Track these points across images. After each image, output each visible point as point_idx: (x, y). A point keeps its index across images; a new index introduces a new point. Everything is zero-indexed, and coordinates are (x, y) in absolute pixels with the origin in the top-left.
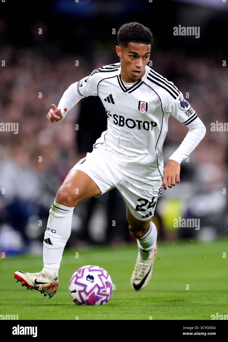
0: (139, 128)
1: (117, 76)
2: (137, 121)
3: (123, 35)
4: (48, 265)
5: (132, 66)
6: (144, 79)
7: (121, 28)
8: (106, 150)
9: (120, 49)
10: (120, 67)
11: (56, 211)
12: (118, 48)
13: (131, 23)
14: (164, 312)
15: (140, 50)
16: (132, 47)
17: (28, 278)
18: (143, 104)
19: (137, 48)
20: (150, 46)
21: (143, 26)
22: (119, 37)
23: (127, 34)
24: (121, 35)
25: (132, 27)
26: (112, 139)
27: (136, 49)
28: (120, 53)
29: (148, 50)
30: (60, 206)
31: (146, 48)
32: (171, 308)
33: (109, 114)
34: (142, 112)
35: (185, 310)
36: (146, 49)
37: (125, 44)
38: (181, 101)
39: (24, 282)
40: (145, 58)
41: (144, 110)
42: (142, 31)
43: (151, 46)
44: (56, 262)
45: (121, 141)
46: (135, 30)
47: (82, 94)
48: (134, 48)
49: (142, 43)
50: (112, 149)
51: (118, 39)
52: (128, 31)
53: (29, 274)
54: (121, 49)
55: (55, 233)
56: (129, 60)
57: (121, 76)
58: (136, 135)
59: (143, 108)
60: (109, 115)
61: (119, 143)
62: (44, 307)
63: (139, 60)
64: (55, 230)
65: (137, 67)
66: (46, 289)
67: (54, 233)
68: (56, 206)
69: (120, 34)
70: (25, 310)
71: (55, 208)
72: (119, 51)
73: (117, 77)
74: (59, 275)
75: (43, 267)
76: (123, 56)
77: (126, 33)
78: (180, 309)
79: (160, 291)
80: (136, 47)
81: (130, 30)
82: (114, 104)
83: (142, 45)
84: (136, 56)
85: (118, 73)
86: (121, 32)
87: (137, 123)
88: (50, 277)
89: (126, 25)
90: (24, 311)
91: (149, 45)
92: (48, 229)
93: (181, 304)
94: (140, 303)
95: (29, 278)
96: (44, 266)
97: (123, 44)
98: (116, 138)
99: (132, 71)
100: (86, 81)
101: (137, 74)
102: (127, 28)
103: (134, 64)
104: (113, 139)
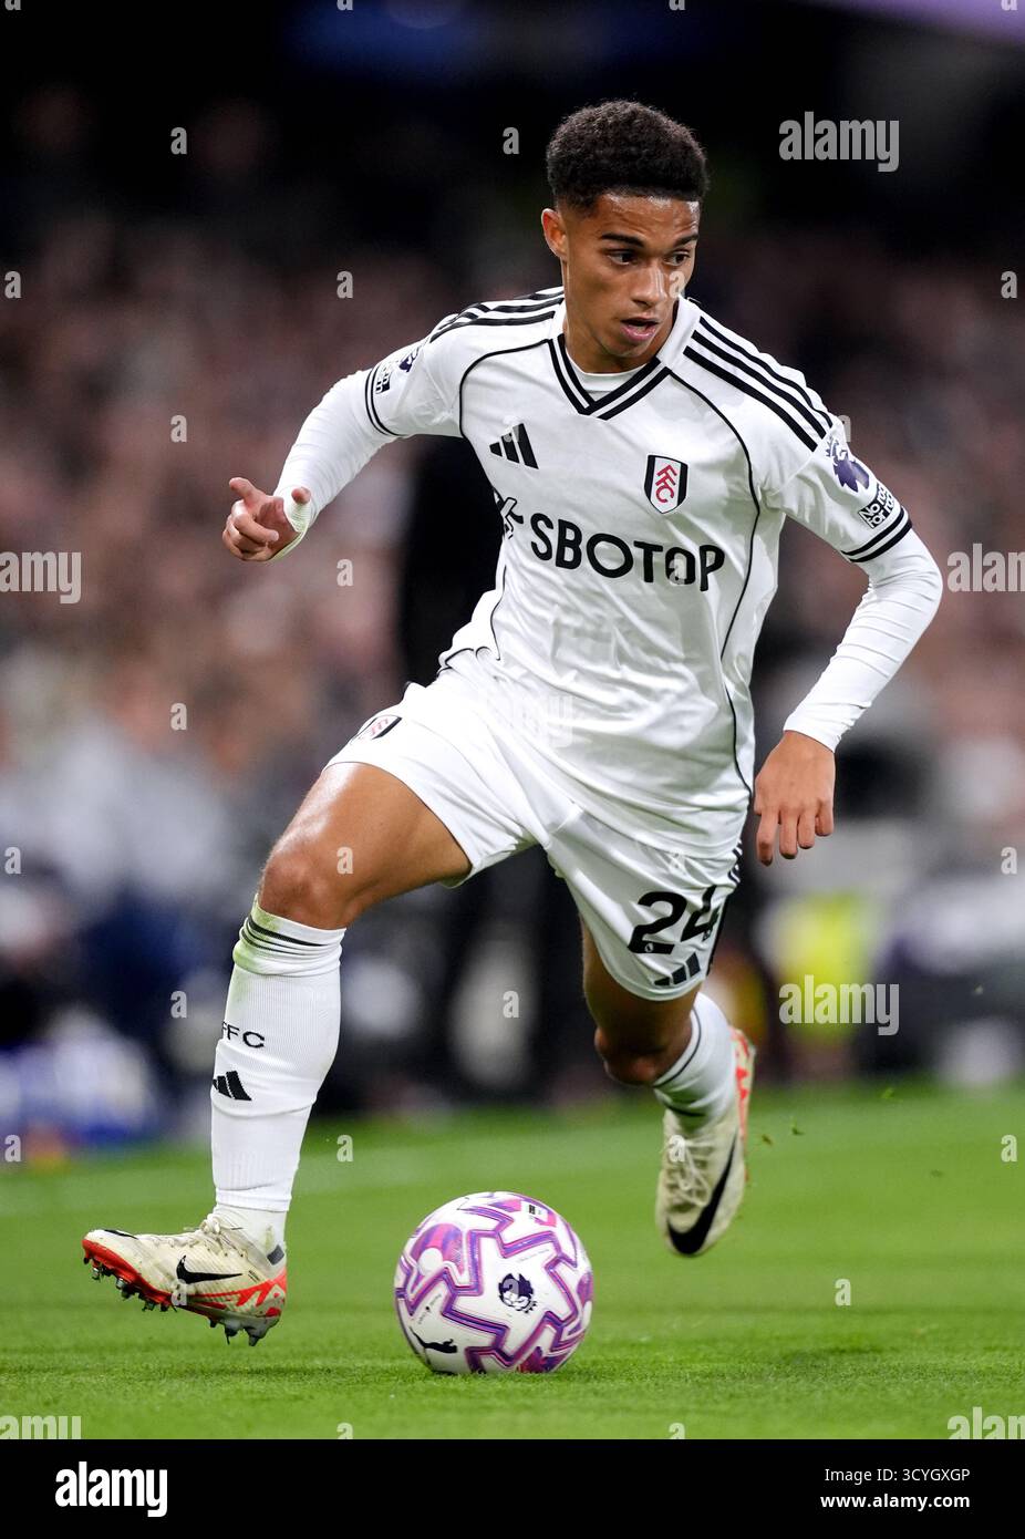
0: (649, 578)
1: (550, 342)
2: (638, 544)
3: (573, 163)
4: (235, 1193)
5: (617, 299)
6: (671, 356)
7: (563, 129)
8: (495, 678)
9: (561, 221)
10: (564, 303)
11: (260, 947)
12: (550, 218)
13: (610, 105)
14: (788, 1401)
15: (652, 224)
16: (617, 214)
17: (148, 1256)
18: (665, 471)
19: (640, 217)
20: (694, 205)
21: (664, 120)
22: (557, 169)
23: (592, 156)
24: (562, 161)
25: (616, 123)
26: (526, 626)
27: (632, 223)
28: (561, 242)
29: (686, 224)
30: (277, 924)
31: (677, 216)
32: (820, 1385)
33: (511, 513)
34: (663, 507)
35: (883, 1392)
36: (677, 221)
37: (582, 199)
38: (836, 460)
39: (128, 1275)
40: (673, 262)
41: (672, 496)
42: (660, 142)
43: (702, 207)
44: (269, 1181)
45: (565, 634)
46: (626, 139)
47: (385, 425)
48: (627, 217)
49: (658, 195)
50: (525, 671)
51: (553, 177)
52: (594, 143)
53: (149, 1239)
54: (565, 220)
55: (261, 1045)
56: (604, 270)
57: (568, 340)
58: (635, 609)
59: (667, 486)
60: (509, 517)
61: (557, 643)
62: (251, 1381)
63: (650, 270)
64: (257, 1035)
65: (637, 301)
66: (232, 1302)
67: (256, 1047)
68: (261, 925)
69: (561, 154)
70: (163, 1394)
71: (258, 934)
72: (558, 233)
73: (546, 345)
74: (286, 1238)
75: (215, 1204)
76: (574, 253)
77: (587, 152)
78: (862, 1390)
79: (770, 1309)
80: (632, 214)
81: (605, 139)
82: (536, 467)
83: (660, 204)
84: (633, 253)
85: (553, 328)
86: (563, 145)
87: (638, 554)
88: (247, 1249)
89: (586, 112)
90: (160, 1397)
91: (689, 203)
92: (229, 1032)
93: (865, 1368)
94: (681, 1362)
95: (151, 1257)
96: (218, 1199)
97: (572, 202)
98: (542, 621)
99: (615, 319)
100: (405, 366)
101: (637, 332)
102: (593, 128)
103: (624, 289)
104: (530, 626)
